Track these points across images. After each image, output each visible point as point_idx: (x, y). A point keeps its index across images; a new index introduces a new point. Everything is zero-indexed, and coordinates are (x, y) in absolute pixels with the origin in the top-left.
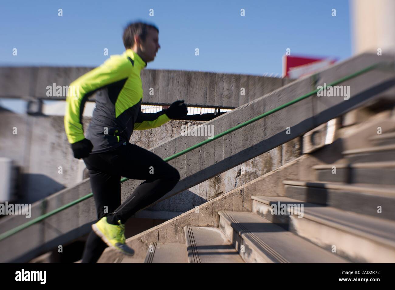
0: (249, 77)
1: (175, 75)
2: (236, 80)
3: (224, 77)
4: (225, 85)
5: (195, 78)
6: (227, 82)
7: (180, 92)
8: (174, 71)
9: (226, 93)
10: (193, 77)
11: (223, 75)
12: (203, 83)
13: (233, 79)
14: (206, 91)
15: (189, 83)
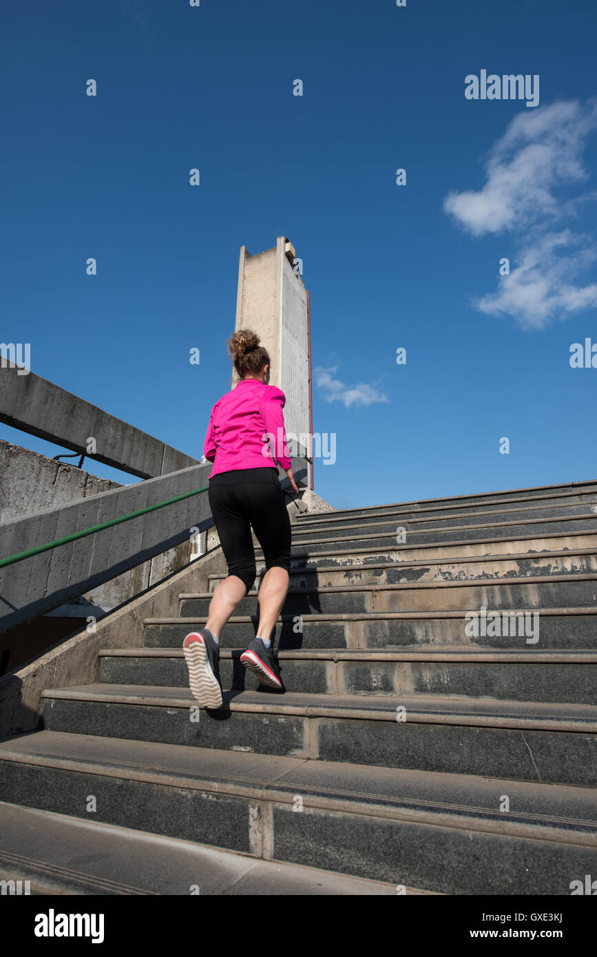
0: (135, 429)
1: (57, 393)
2: (123, 429)
3: (112, 421)
4: (111, 430)
5: (80, 407)
6: (113, 427)
7: (59, 419)
8: (57, 388)
9: (110, 441)
10: (78, 405)
11: (111, 417)
12: (89, 418)
13: (120, 428)
14: (90, 430)
15: (72, 411)
